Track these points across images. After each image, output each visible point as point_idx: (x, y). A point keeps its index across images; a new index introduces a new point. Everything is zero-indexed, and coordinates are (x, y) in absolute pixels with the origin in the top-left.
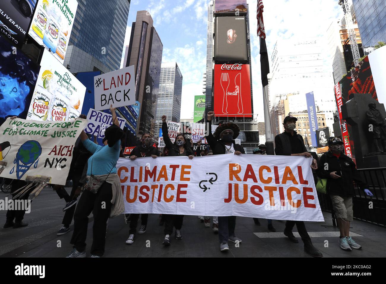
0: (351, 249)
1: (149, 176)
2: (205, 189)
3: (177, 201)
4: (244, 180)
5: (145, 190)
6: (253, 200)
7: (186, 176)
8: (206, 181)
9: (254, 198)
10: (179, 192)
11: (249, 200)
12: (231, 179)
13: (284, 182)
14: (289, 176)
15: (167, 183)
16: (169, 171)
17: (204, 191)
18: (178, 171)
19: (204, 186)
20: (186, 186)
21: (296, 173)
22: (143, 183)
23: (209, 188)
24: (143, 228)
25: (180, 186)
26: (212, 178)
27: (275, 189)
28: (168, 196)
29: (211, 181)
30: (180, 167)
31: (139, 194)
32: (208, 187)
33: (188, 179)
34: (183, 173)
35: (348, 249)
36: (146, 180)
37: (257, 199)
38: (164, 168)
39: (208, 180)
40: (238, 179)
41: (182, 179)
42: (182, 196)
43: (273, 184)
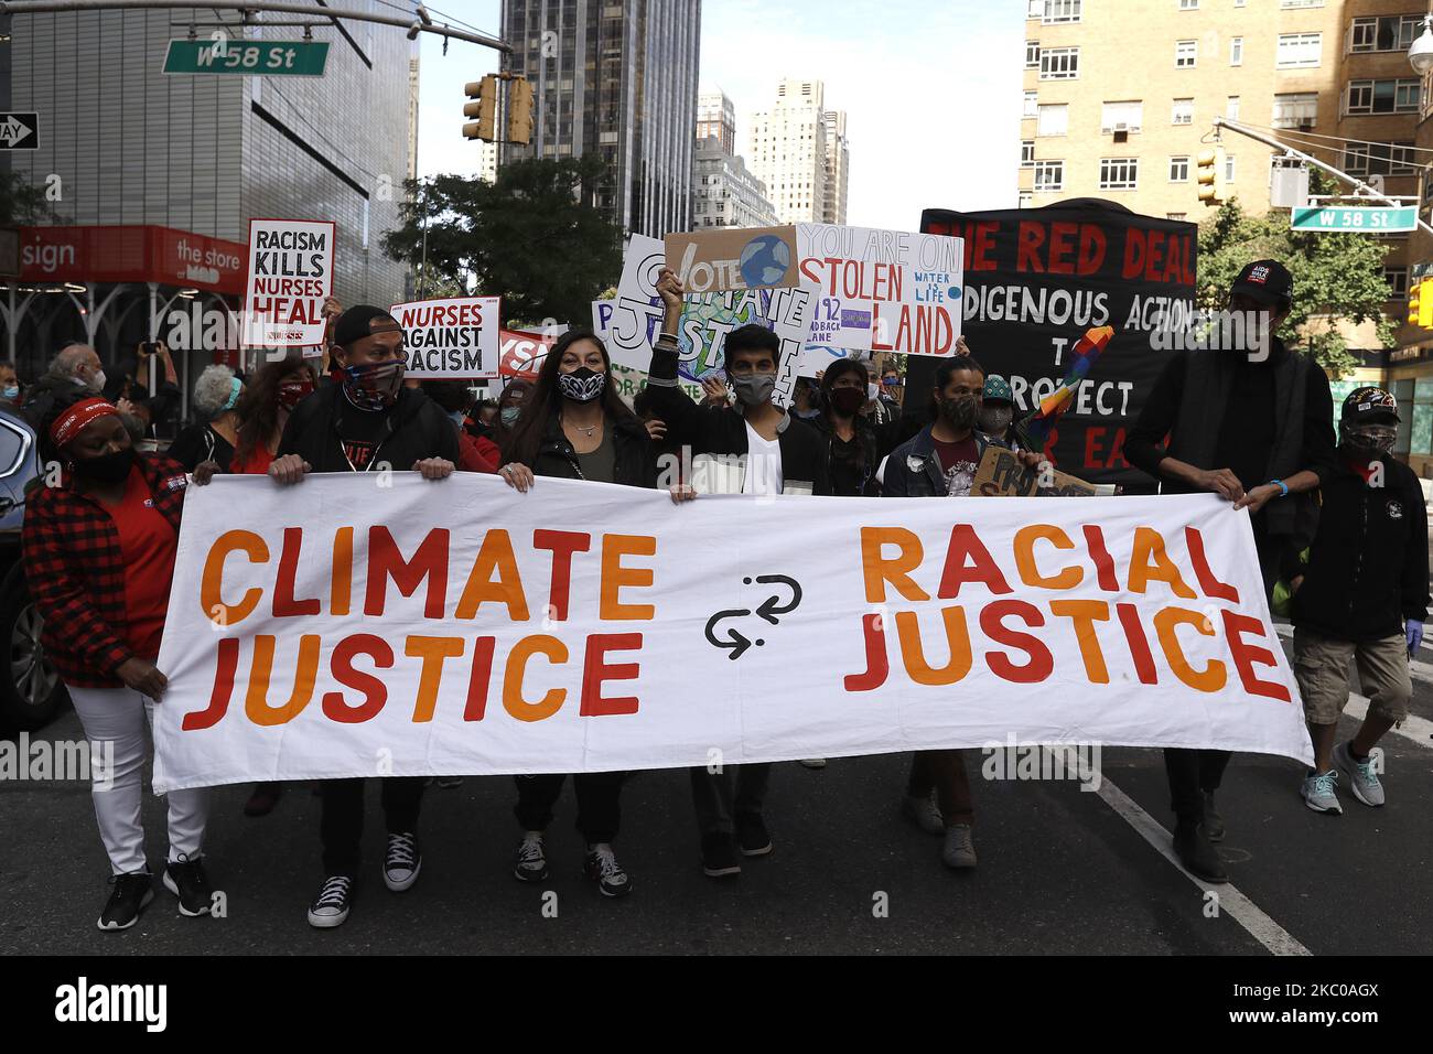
0: (1341, 811)
1: (391, 586)
2: (740, 645)
3: (585, 711)
4: (941, 596)
5: (363, 662)
6: (998, 663)
7: (628, 595)
8: (745, 612)
9: (1003, 655)
10: (595, 672)
11: (979, 664)
12: (875, 594)
13: (1137, 585)
14: (1152, 562)
15: (521, 630)
16: (536, 568)
17: (733, 656)
18: (586, 568)
19: (732, 633)
20: (633, 641)
21: (1179, 556)
22: (356, 621)
23: (760, 643)
24: (404, 846)
25: (597, 645)
26: (775, 599)
27: (1100, 610)
28: (533, 693)
29: (768, 611)
30: (596, 546)
31: (326, 682)
32: (752, 638)
33: (646, 612)
34: (613, 578)
35: (1331, 809)
36: (375, 605)
37: (1019, 658)
38: (497, 546)
39: (753, 609)
40: (912, 591)
41: (610, 608)
42: (610, 689)
43: (1090, 590)
